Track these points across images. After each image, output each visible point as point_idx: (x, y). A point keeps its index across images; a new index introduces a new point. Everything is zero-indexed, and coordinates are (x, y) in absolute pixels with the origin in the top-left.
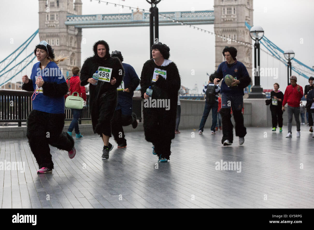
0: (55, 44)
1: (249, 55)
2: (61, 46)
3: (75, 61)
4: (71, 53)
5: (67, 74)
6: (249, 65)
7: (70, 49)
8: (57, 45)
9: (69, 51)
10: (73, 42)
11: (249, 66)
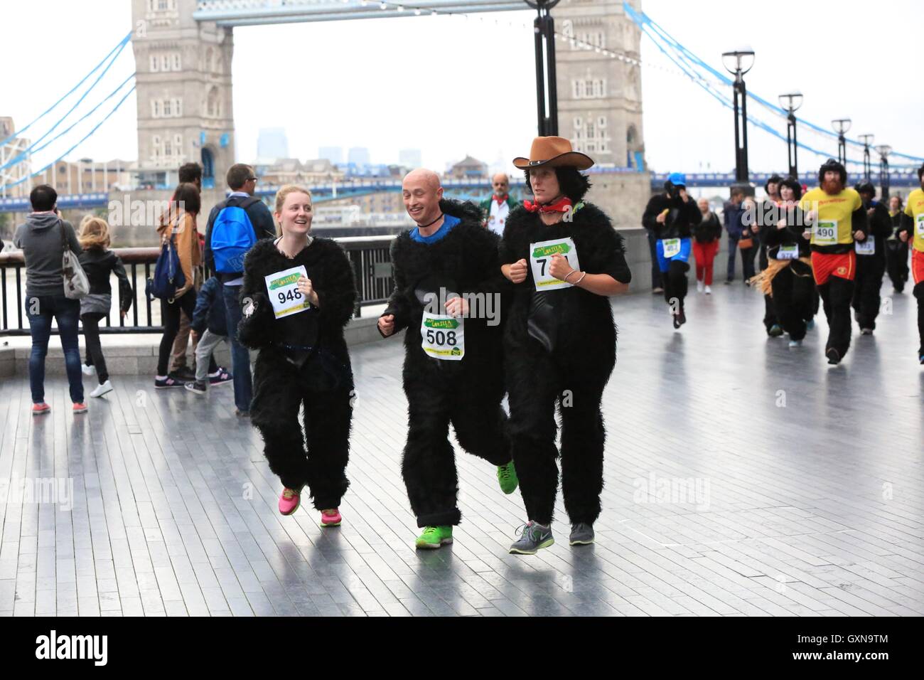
0: (171, 67)
1: (635, 81)
2: (184, 71)
3: (218, 105)
4: (208, 87)
5: (201, 138)
6: (636, 104)
7: (207, 77)
8: (175, 68)
9: (204, 83)
10: (214, 59)
11: (636, 107)
